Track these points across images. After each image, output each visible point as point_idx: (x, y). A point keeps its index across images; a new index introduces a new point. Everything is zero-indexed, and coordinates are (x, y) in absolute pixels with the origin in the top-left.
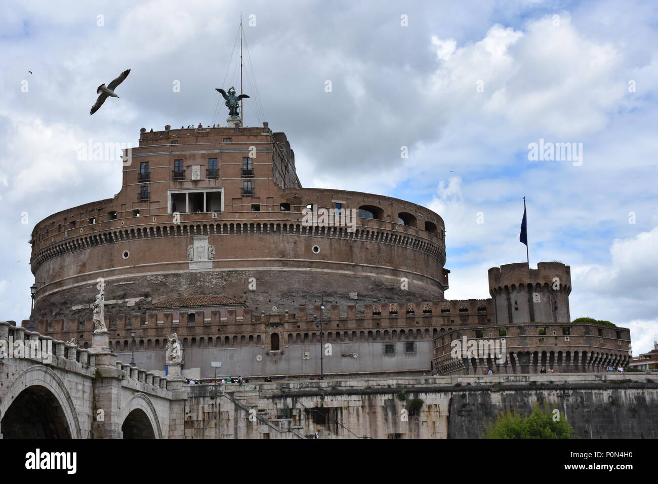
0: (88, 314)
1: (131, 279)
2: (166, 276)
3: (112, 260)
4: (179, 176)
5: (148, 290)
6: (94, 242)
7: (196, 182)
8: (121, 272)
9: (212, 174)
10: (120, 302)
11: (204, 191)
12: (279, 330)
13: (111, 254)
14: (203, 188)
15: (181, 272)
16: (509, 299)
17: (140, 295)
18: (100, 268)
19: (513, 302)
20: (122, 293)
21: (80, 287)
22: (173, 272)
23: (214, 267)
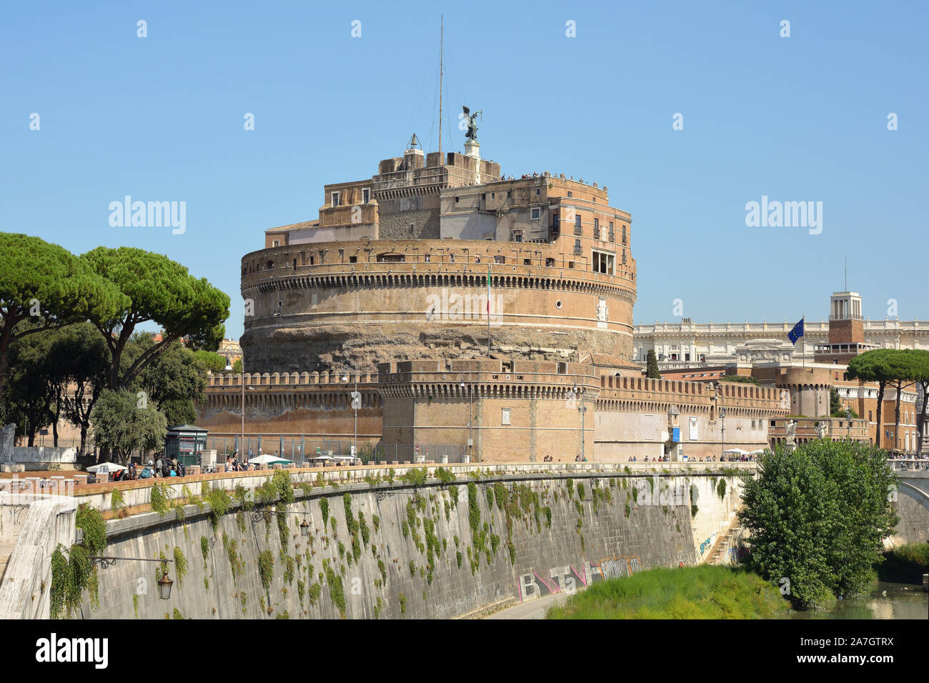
0: (519, 357)
1: (564, 330)
2: (586, 331)
3: (545, 307)
4: (597, 235)
5: (577, 343)
6: (527, 283)
7: (604, 243)
8: (556, 320)
9: (612, 239)
10: (554, 350)
11: (608, 253)
12: (713, 403)
13: (544, 300)
14: (608, 251)
15: (593, 329)
16: (816, 395)
17: (572, 348)
18: (532, 312)
19: (818, 397)
20: (555, 342)
21: (512, 328)
22: (590, 329)
23: (609, 328)
